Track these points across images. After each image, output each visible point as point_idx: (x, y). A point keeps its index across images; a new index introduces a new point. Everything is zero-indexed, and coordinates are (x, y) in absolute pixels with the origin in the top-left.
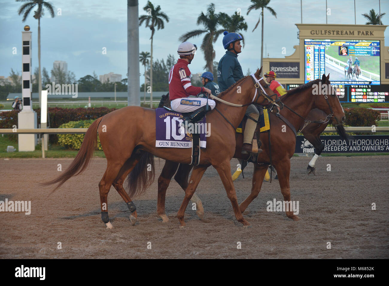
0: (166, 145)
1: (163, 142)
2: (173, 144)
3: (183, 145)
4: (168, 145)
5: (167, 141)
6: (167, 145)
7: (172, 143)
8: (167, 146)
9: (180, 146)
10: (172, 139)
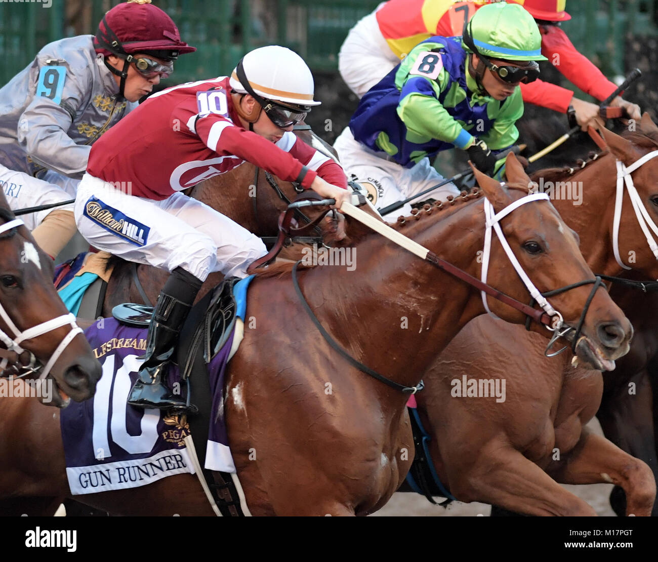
0: (100, 483)
1: (89, 473)
2: (127, 475)
3: (165, 468)
4: (109, 480)
5: (101, 467)
6: (105, 481)
7: (122, 471)
8: (108, 487)
9: (151, 473)
10: (117, 453)
